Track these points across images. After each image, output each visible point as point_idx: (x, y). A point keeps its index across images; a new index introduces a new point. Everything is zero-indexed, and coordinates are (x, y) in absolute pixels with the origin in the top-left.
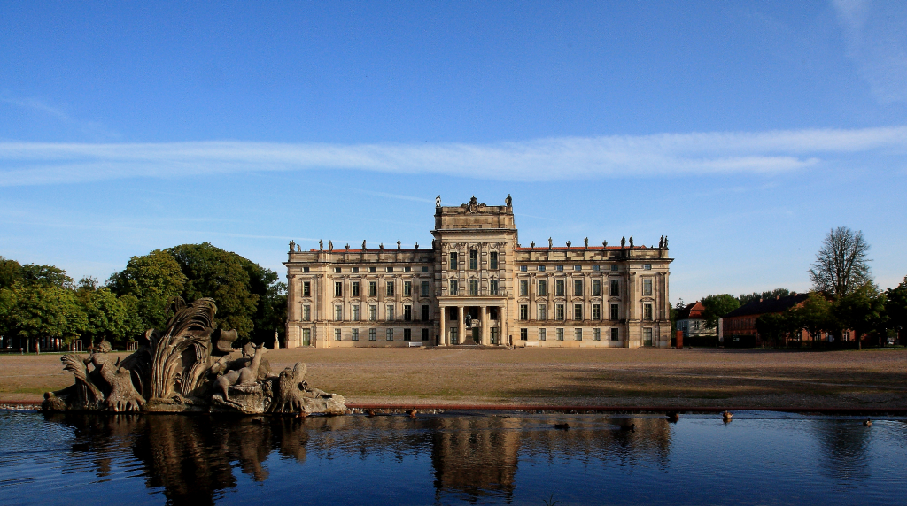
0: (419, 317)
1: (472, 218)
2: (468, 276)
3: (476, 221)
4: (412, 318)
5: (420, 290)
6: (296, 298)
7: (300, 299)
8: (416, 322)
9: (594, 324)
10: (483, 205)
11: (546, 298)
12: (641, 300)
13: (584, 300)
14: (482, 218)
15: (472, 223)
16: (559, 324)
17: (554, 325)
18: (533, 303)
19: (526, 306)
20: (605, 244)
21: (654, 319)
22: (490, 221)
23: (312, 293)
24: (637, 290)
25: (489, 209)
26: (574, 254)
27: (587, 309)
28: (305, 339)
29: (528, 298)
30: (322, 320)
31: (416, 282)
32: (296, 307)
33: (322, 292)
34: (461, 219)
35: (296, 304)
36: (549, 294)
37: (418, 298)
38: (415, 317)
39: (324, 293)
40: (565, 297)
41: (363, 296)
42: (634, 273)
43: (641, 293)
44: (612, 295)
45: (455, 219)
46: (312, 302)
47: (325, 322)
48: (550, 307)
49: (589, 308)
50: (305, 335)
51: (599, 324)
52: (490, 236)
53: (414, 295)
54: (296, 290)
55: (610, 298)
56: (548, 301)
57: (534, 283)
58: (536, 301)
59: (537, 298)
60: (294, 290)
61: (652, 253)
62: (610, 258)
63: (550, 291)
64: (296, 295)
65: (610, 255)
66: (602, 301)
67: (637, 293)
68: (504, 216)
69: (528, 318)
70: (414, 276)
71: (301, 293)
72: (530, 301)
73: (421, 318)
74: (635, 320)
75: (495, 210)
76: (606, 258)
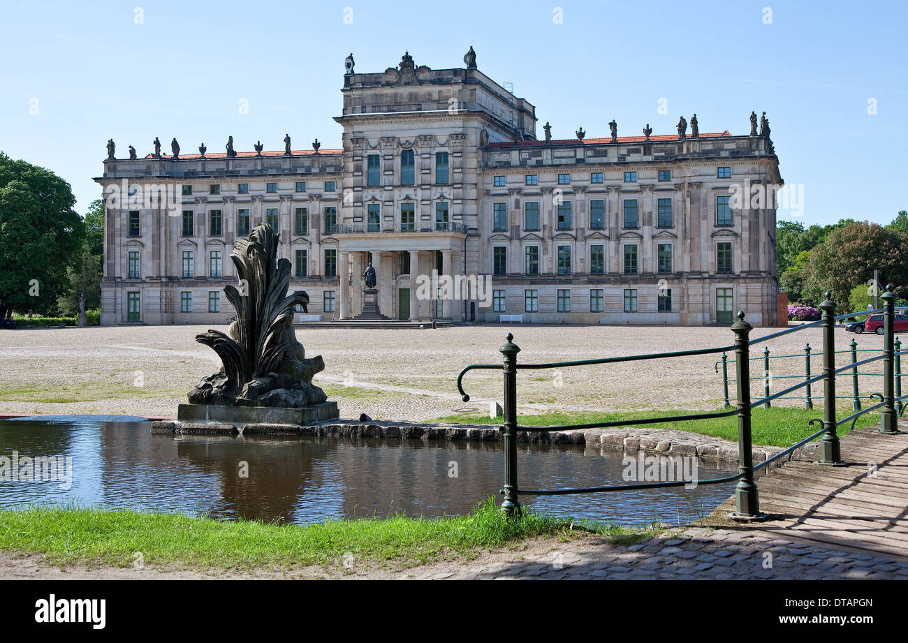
0: (320, 268)
1: (404, 91)
2: (399, 195)
3: (411, 95)
4: (309, 273)
5: (322, 222)
6: (117, 240)
7: (125, 240)
8: (315, 279)
9: (624, 282)
10: (424, 68)
11: (540, 234)
12: (713, 235)
13: (608, 238)
14: (422, 90)
15: (405, 100)
16: (561, 282)
17: (554, 282)
18: (516, 242)
19: (504, 249)
20: (648, 131)
21: (737, 269)
22: (435, 96)
23: (143, 230)
24: (705, 217)
25: (434, 76)
26: (590, 153)
27: (612, 253)
28: (132, 310)
29: (508, 234)
30: (160, 277)
31: (316, 208)
32: (118, 255)
33: (159, 229)
34: (386, 95)
35: (118, 250)
36: (544, 226)
37: (318, 237)
38: (314, 271)
39: (163, 229)
40: (573, 233)
41: (228, 233)
42: (699, 185)
43: (712, 222)
44: (659, 227)
45: (376, 95)
46: (143, 245)
47: (164, 280)
48: (546, 251)
49: (617, 250)
50: (132, 303)
51: (636, 281)
52: (436, 125)
53: (312, 232)
54: (118, 226)
55: (656, 232)
56: (542, 239)
57: (517, 207)
58: (521, 239)
59: (523, 234)
60: (113, 225)
61: (732, 146)
62: (656, 158)
63: (546, 222)
64: (117, 233)
65: (656, 152)
66: (641, 237)
67: (704, 223)
68: (460, 87)
69: (508, 271)
70: (311, 197)
71: (126, 231)
72: (511, 240)
73: (323, 273)
74: (700, 273)
75: (446, 77)
76: (649, 158)
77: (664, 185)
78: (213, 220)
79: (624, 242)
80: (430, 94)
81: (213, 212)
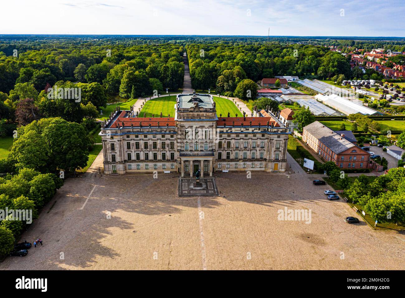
0: (169, 158)
1: (196, 114)
2: (194, 141)
3: (198, 115)
4: (166, 158)
5: (170, 146)
6: (108, 151)
7: (110, 151)
8: (168, 161)
9: (252, 161)
10: (202, 108)
11: (231, 149)
12: (275, 151)
13: (248, 150)
14: (201, 114)
15: (196, 116)
16: (236, 161)
17: (234, 161)
18: (224, 151)
19: (221, 153)
21: (280, 159)
22: (205, 115)
23: (116, 149)
25: (204, 110)
26: (245, 129)
27: (249, 154)
28: (114, 170)
29: (222, 149)
30: (122, 161)
31: (168, 142)
32: (108, 155)
33: (121, 149)
34: (190, 114)
35: (108, 154)
36: (232, 148)
37: (169, 149)
38: (168, 158)
39: (122, 149)
40: (239, 149)
41: (141, 149)
42: (273, 139)
43: (275, 148)
44: (261, 148)
45: (187, 114)
46: (116, 153)
47: (123, 162)
48: (232, 153)
49: (250, 153)
50: (114, 168)
51: (255, 161)
52: (205, 123)
53: (167, 149)
54: (108, 147)
55: (260, 149)
56: (231, 151)
57: (225, 142)
58: (226, 151)
59: (226, 149)
60: (106, 147)
61: (281, 130)
62: (262, 131)
63: (232, 146)
64: (108, 149)
65: (262, 129)
66: (256, 150)
67: (273, 148)
68: (212, 113)
69: (222, 158)
70: (167, 139)
71: (110, 149)
72: (223, 151)
73: (170, 159)
74: (271, 160)
75: (207, 110)
76: (260, 131)
77: (263, 138)
78: (136, 145)
79: (252, 151)
80: (203, 115)
81: (136, 143)
